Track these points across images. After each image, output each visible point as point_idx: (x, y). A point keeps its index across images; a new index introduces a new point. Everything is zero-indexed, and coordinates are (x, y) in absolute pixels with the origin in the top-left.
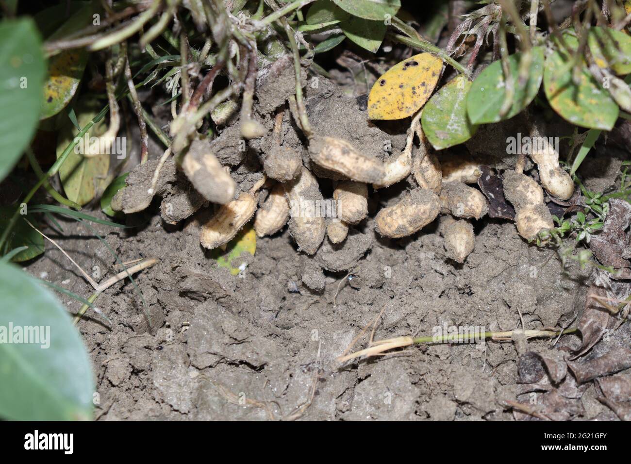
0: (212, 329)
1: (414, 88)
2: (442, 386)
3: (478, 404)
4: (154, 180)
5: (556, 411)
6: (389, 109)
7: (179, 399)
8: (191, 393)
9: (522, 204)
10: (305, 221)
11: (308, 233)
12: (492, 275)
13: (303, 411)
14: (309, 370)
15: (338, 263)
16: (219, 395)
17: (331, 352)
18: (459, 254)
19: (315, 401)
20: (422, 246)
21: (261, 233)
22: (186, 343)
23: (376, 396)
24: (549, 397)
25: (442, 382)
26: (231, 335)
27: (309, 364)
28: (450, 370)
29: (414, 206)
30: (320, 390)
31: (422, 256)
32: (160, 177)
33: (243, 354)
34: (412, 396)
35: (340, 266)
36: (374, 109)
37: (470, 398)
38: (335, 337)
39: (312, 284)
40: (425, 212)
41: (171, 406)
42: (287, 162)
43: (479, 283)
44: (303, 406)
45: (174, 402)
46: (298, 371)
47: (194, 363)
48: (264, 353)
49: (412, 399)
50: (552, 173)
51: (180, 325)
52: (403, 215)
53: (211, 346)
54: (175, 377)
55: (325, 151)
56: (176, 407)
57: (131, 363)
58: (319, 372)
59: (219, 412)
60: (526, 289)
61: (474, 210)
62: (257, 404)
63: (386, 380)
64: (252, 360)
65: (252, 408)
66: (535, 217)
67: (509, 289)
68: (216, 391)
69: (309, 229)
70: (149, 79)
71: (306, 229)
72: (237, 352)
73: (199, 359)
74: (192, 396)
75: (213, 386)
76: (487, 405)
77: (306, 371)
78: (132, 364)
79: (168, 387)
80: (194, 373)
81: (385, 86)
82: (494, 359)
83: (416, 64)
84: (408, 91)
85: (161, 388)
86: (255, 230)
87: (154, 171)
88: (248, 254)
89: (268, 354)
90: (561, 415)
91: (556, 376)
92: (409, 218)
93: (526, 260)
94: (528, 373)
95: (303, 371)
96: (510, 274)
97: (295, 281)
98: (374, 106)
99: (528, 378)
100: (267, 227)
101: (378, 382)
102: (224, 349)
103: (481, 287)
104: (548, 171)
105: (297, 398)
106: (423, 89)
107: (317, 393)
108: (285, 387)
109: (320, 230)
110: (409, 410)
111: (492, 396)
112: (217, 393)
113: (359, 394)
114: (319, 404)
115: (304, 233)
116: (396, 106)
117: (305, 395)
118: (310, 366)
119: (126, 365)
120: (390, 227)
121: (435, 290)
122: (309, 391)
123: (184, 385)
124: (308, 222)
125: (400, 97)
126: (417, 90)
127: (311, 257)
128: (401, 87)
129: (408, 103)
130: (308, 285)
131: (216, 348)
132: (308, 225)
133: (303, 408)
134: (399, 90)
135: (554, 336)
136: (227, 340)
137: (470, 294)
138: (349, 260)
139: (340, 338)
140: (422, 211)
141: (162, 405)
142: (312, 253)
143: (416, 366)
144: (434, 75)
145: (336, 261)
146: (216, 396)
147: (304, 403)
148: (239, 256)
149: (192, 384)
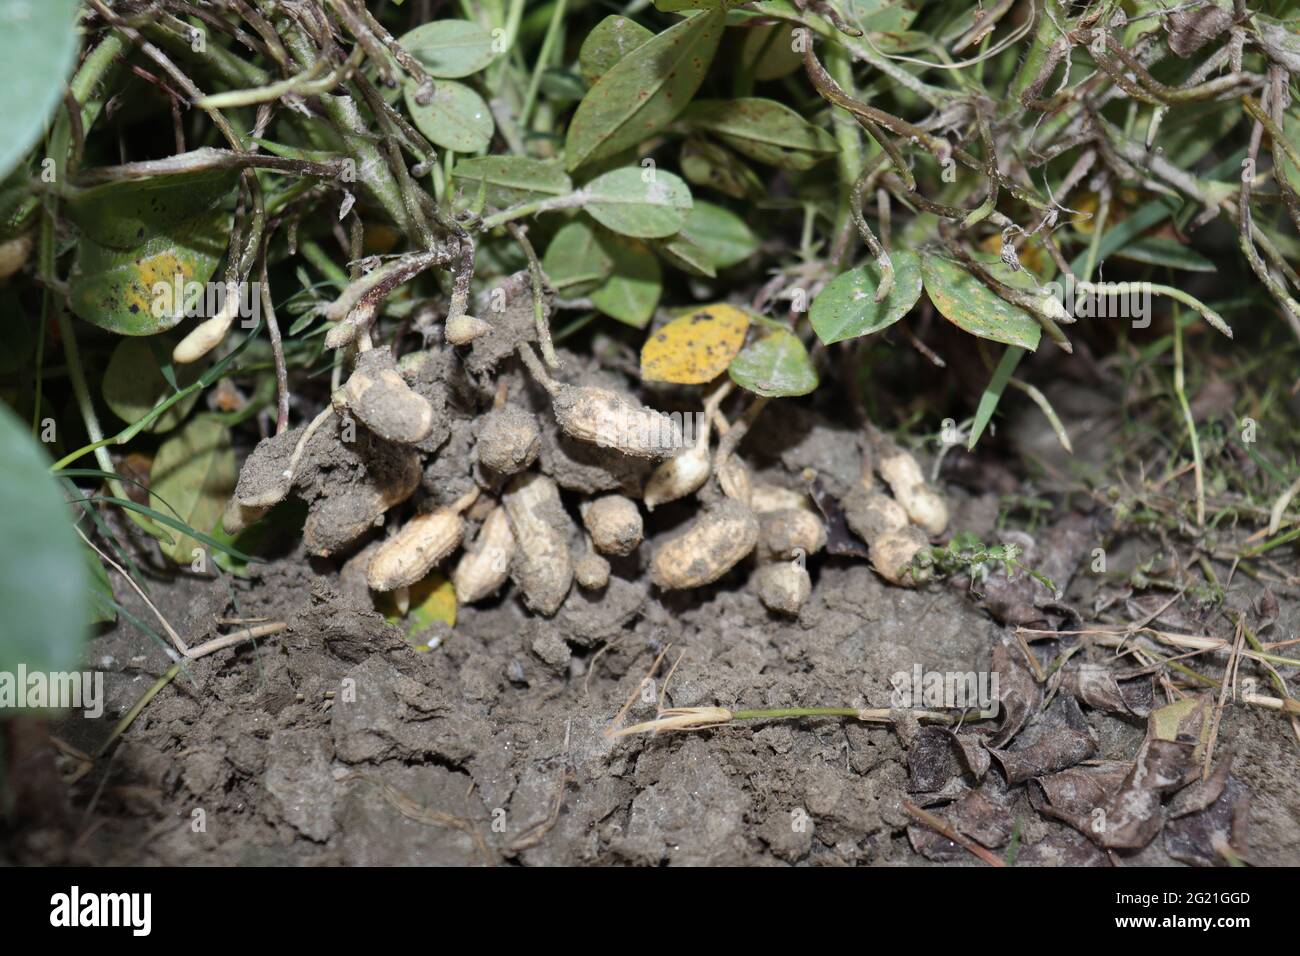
0: (376, 694)
1: (709, 348)
2: (783, 796)
3: (852, 818)
4: (295, 457)
5: (980, 827)
6: (674, 369)
7: (311, 816)
8: (335, 803)
9: (879, 528)
10: (541, 550)
11: (545, 571)
12: (843, 633)
13: (540, 834)
14: (549, 767)
15: (591, 625)
16: (386, 802)
17: (586, 749)
18: (791, 595)
19: (561, 824)
20: (722, 611)
21: (465, 593)
22: (328, 722)
23: (671, 811)
24: (967, 804)
25: (783, 789)
26: (411, 703)
27: (551, 758)
28: (795, 770)
29: (720, 524)
30: (570, 806)
31: (724, 623)
32: (304, 455)
33: (432, 739)
34: (737, 804)
35: (595, 629)
36: (651, 369)
37: (836, 808)
38: (592, 724)
39: (551, 653)
40: (737, 534)
41: (296, 828)
42: (517, 432)
43: (821, 648)
44: (541, 827)
45: (301, 821)
46: (529, 770)
47: (343, 752)
48: (470, 737)
49: (736, 809)
50: (915, 490)
51: (320, 695)
52: (702, 542)
53: (374, 720)
54: (306, 777)
55: (582, 405)
56: (306, 831)
57: (228, 755)
58: (567, 771)
59: (384, 830)
60: (899, 651)
61: (806, 536)
62: (456, 822)
63: (687, 782)
64: (447, 749)
65: (446, 829)
66: (903, 540)
67: (873, 652)
68: (379, 795)
69: (548, 565)
70: (299, 324)
71: (542, 565)
72: (420, 738)
73: (352, 743)
74: (336, 808)
75: (375, 788)
76: (866, 819)
77: (544, 768)
78: (231, 759)
79: (292, 793)
80: (341, 772)
81: (667, 342)
82: (861, 759)
83: (708, 317)
84: (701, 351)
85: (280, 796)
86: (453, 584)
87: (295, 444)
88: (444, 625)
89: (475, 739)
90: (991, 834)
91: (977, 766)
92: (711, 545)
93: (891, 615)
94: (922, 776)
95: (540, 770)
96: (869, 634)
97: (520, 661)
98: (651, 364)
99: (923, 783)
100: (476, 581)
101: (673, 789)
102: (397, 727)
103: (826, 654)
104: (909, 488)
105: (529, 814)
106: (722, 349)
107: (564, 810)
108: (507, 795)
109: (565, 568)
110: (733, 828)
111: (873, 805)
112: (381, 799)
113: (640, 811)
114: (569, 829)
115: (539, 571)
116: (684, 367)
117: (543, 809)
118: (553, 760)
119: (220, 758)
120: (679, 565)
121: (752, 663)
122: (551, 803)
123: (322, 792)
124: (545, 553)
125: (690, 358)
126: (714, 350)
127: (549, 617)
128: (690, 344)
129: (702, 363)
130: (544, 655)
131: (382, 724)
132: (547, 559)
133: (541, 830)
134: (688, 349)
135: (953, 723)
136: (402, 710)
137: (810, 668)
138: (609, 620)
139: (600, 728)
140: (733, 531)
141: (280, 828)
142: (551, 607)
143: (738, 757)
144: (737, 331)
145: (587, 621)
146: (379, 802)
147: (542, 823)
148: (428, 628)
149: (336, 790)
